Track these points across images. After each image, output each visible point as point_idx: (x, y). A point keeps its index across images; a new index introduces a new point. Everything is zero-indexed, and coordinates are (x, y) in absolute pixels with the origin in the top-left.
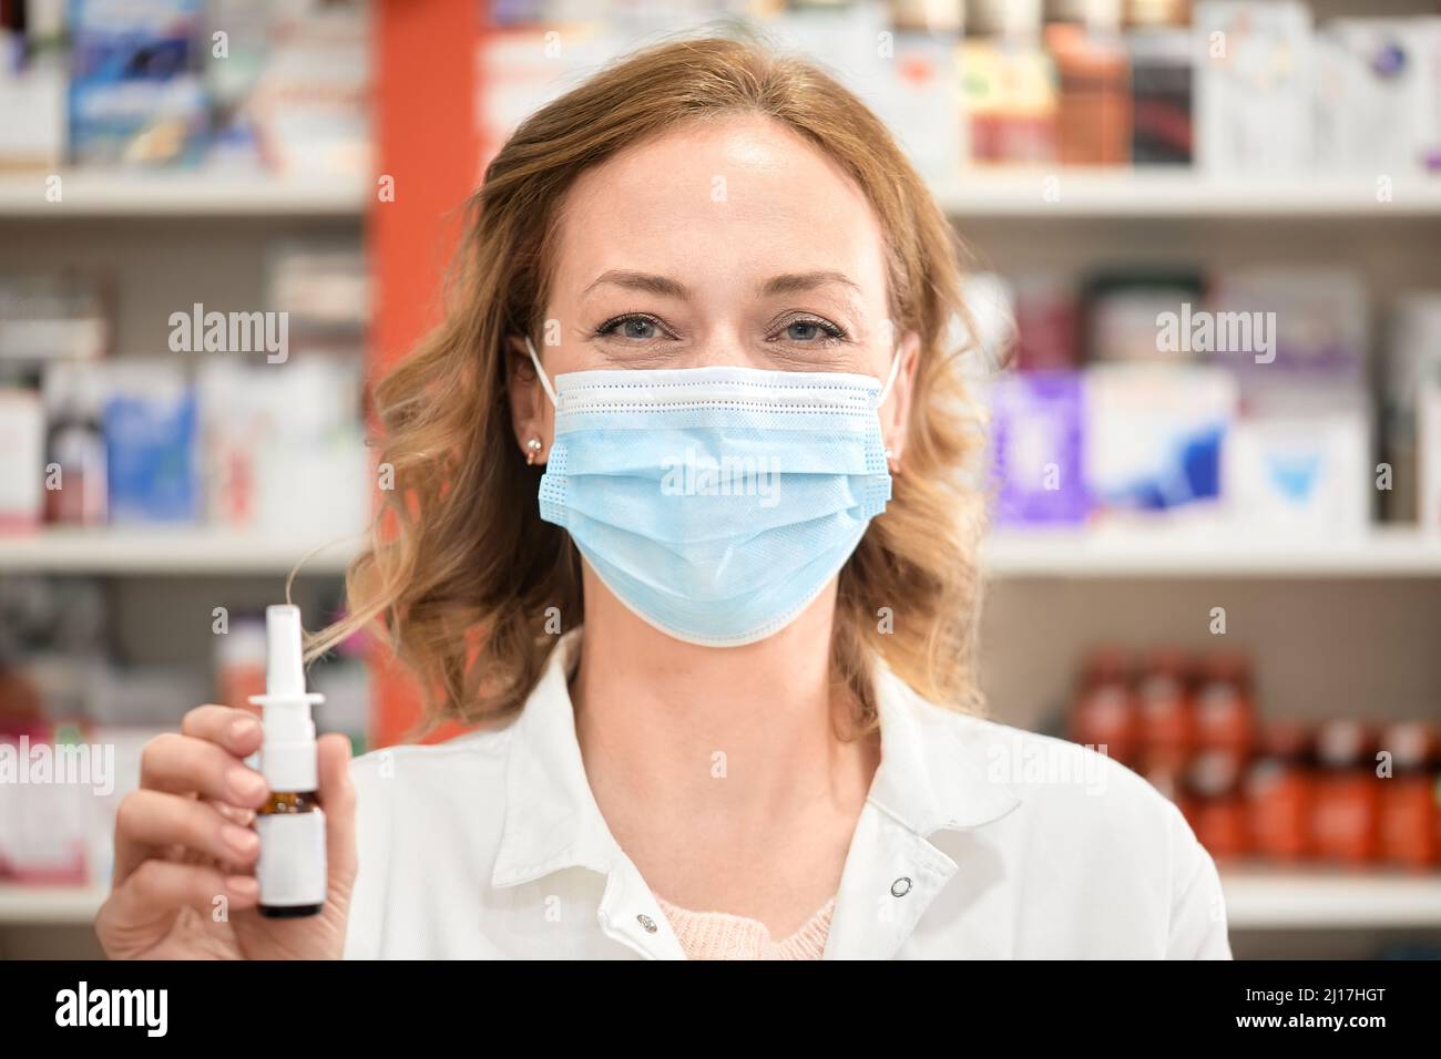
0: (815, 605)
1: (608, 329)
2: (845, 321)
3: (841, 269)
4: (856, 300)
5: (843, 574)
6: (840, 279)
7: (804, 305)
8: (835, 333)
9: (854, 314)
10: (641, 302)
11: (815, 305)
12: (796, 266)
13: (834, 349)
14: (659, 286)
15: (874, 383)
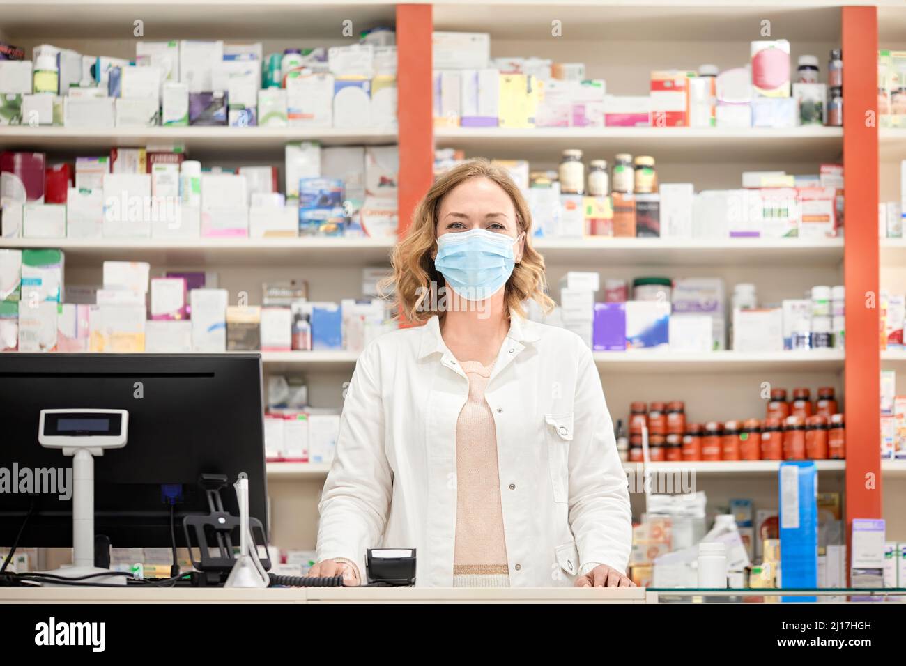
0: (500, 290)
1: (451, 226)
2: (504, 225)
3: (504, 213)
4: (507, 220)
5: (507, 283)
6: (503, 214)
7: (495, 221)
8: (502, 227)
9: (506, 224)
10: (458, 220)
11: (498, 221)
12: (493, 211)
13: (504, 231)
14: (462, 216)
15: (511, 239)
